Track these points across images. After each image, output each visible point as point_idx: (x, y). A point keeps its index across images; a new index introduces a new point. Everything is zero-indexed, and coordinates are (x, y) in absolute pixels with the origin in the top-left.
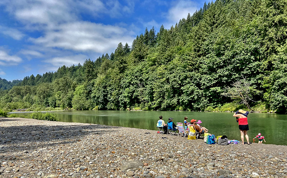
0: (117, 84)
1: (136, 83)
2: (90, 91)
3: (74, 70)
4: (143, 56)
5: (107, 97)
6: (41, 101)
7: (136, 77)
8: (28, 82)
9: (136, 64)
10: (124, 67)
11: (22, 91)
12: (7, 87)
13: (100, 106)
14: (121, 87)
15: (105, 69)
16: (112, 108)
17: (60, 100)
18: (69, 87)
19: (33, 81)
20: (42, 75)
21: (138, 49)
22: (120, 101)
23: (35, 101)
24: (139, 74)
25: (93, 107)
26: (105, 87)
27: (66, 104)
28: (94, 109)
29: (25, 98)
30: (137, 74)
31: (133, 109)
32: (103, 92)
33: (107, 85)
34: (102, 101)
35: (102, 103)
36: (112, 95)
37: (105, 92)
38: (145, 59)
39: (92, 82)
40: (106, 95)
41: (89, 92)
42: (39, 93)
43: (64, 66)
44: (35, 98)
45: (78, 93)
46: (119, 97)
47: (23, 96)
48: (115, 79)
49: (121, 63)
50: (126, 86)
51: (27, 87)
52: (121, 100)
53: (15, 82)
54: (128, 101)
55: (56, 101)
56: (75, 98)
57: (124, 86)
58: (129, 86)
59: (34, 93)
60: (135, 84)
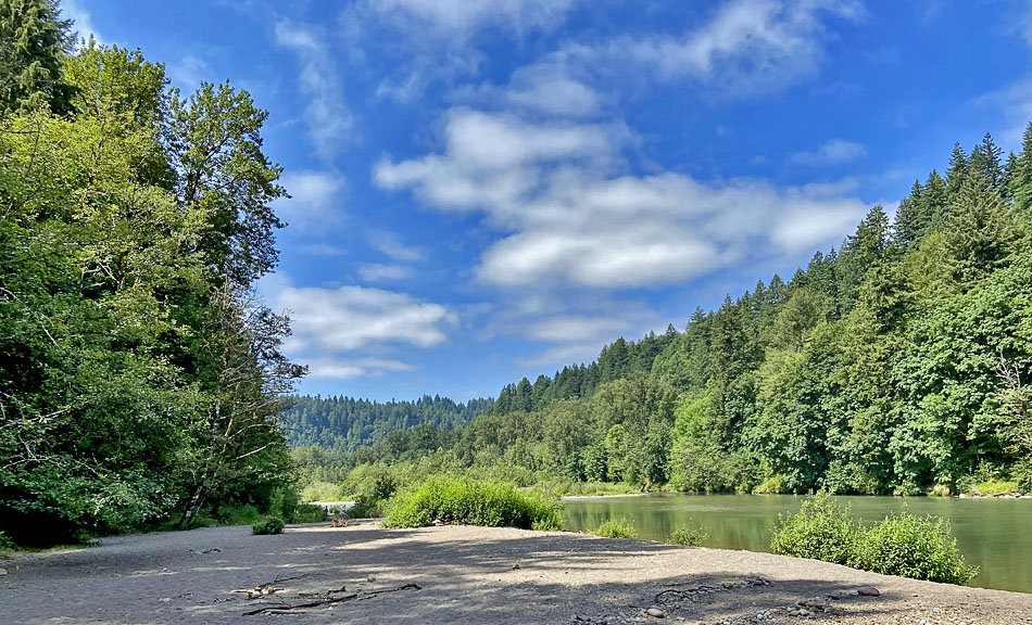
0: (874, 379)
1: (981, 366)
2: (739, 417)
3: (652, 349)
4: (998, 245)
5: (825, 438)
6: (559, 461)
7: (981, 339)
8: (513, 403)
9: (968, 284)
10: (899, 305)
11: (501, 430)
12: (454, 423)
13: (792, 478)
14: (892, 394)
15: (798, 328)
16: (855, 486)
17: (620, 456)
18: (652, 407)
19: (525, 397)
20: (553, 378)
21: (970, 219)
22: (893, 454)
23: (541, 462)
24: (996, 325)
25: (754, 480)
26: (813, 398)
27: (646, 472)
28: (758, 489)
29: (510, 451)
30: (988, 327)
31: (974, 488)
32: (806, 418)
33: (818, 388)
34: (802, 454)
35: (803, 465)
36: (850, 429)
37: (814, 419)
38: (1013, 257)
39: (741, 382)
40: (821, 432)
41: (733, 421)
42: (551, 435)
43: (621, 341)
44: (540, 450)
45: (690, 430)
46: (892, 434)
47: (505, 447)
48: (864, 358)
49: (887, 290)
50: (920, 387)
51: (514, 418)
52: (903, 450)
53: (474, 405)
54: (945, 453)
55: (606, 459)
56: (679, 449)
57: (913, 387)
58: (939, 385)
59: (537, 436)
60: (978, 374)
